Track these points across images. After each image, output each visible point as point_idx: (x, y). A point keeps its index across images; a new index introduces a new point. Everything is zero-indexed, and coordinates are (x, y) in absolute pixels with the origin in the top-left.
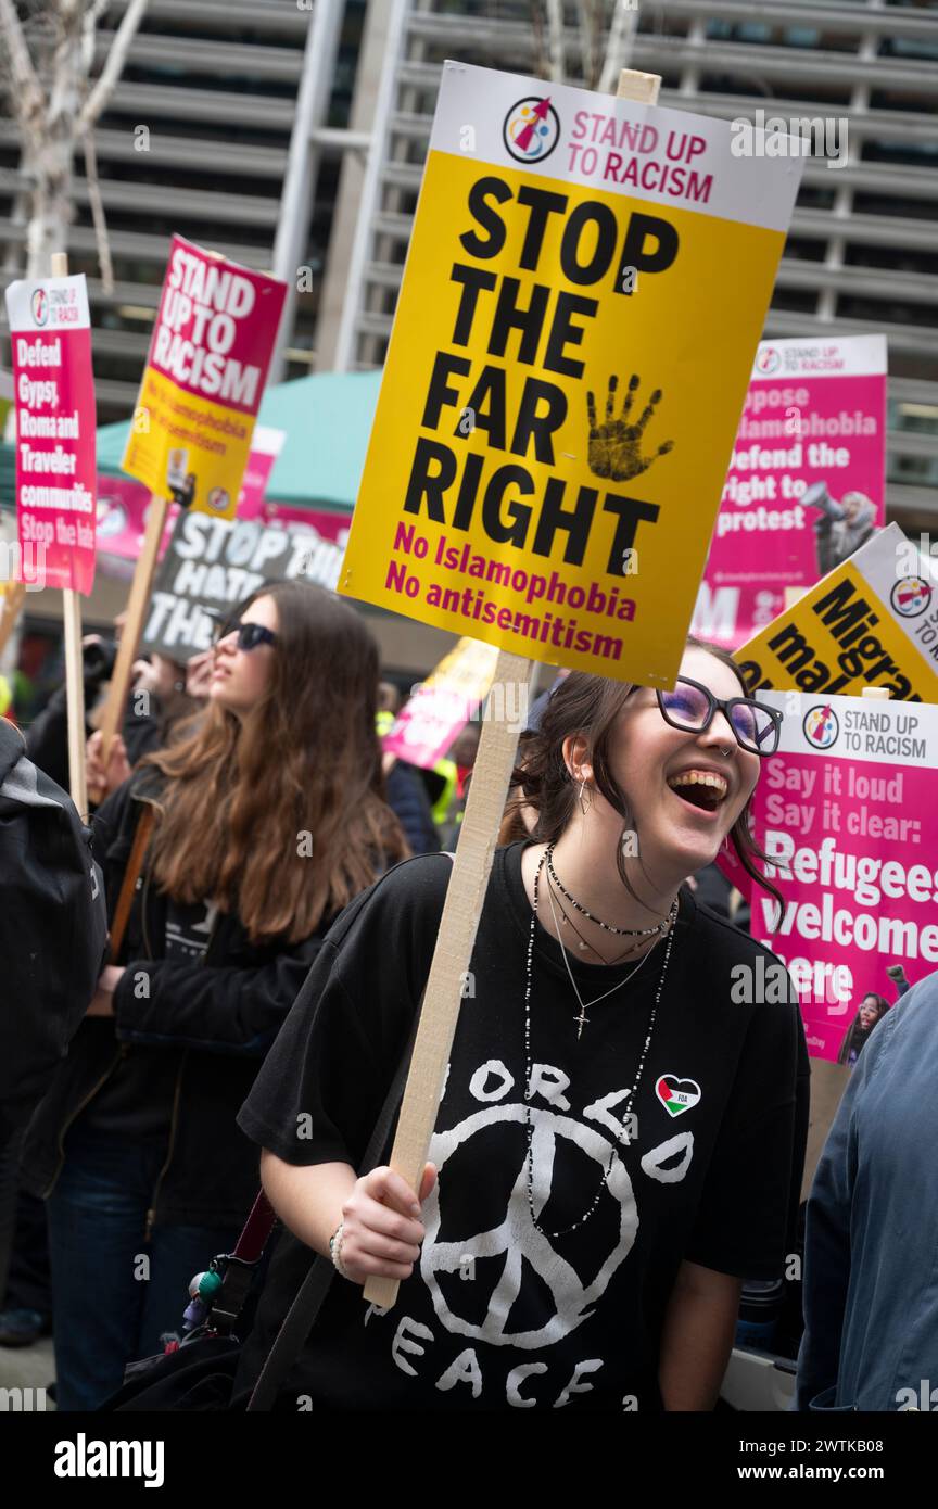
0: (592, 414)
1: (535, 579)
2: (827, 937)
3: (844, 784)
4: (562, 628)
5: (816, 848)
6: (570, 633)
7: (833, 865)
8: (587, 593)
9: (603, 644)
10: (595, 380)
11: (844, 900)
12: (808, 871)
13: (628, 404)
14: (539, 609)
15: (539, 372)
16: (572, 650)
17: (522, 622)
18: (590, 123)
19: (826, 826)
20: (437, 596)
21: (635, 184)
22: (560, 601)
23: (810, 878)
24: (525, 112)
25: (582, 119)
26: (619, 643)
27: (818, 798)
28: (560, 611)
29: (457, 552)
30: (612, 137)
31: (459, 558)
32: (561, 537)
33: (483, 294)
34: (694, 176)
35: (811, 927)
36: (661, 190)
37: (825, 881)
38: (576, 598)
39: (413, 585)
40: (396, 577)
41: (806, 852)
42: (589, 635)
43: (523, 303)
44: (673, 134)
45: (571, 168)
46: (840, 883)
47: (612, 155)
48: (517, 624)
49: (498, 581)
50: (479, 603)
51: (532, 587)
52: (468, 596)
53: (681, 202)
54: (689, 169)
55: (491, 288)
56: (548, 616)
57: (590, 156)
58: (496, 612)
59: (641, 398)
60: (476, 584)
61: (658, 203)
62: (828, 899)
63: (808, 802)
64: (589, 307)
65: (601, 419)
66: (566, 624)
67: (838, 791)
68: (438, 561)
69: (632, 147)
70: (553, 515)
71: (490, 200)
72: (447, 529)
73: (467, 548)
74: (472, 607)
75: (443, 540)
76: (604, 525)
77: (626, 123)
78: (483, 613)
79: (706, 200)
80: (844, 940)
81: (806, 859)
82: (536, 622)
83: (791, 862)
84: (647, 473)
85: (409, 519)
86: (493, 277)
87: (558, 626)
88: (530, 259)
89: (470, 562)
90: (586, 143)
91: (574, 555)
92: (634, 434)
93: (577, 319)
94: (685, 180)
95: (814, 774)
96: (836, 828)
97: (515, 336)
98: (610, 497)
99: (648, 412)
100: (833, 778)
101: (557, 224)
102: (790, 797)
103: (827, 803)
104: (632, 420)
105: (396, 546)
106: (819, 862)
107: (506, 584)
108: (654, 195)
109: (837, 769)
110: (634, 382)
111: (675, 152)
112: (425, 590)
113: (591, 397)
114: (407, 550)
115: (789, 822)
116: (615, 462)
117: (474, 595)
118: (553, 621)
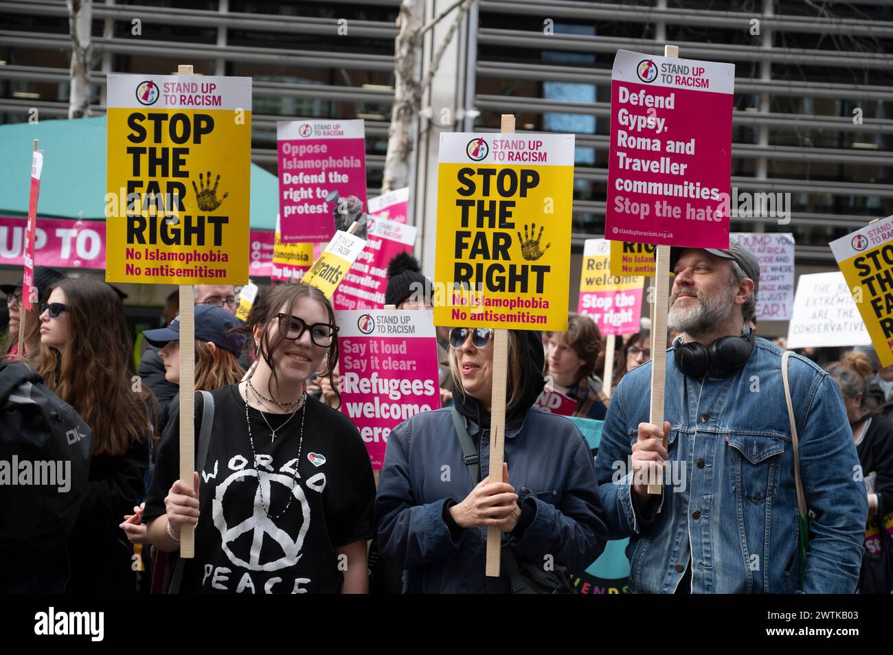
0: (196, 189)
1: (188, 254)
2: (378, 416)
3: (379, 348)
4: (202, 270)
5: (369, 377)
6: (206, 271)
7: (377, 384)
8: (209, 254)
9: (219, 273)
10: (194, 176)
11: (385, 399)
12: (366, 388)
13: (208, 183)
14: (192, 265)
15: (171, 179)
16: (208, 278)
17: (186, 272)
18: (170, 87)
19: (373, 367)
20: (149, 272)
21: (193, 104)
22: (199, 260)
23: (368, 391)
24: (144, 87)
25: (167, 85)
26: (225, 271)
27: (368, 355)
28: (200, 264)
29: (154, 253)
30: (180, 90)
31: (155, 255)
32: (194, 237)
33: (142, 156)
34: (214, 97)
35: (370, 412)
36: (203, 104)
37: (375, 391)
38: (205, 258)
39: (138, 270)
40: (130, 270)
41: (365, 380)
42: (213, 270)
43: (159, 155)
44: (203, 84)
45: (166, 104)
46: (382, 391)
47: (181, 96)
48: (184, 273)
49: (173, 259)
50: (167, 270)
51: (187, 258)
52: (162, 268)
53: (212, 107)
54: (211, 95)
55: (145, 153)
56: (196, 267)
57: (173, 98)
58: (175, 271)
59: (213, 179)
60: (164, 263)
61: (203, 109)
62: (377, 399)
63: (363, 358)
64: (186, 151)
65: (200, 190)
66: (203, 268)
67: (377, 352)
68: (147, 258)
69: (189, 92)
70: (189, 229)
71: (137, 121)
72: (148, 246)
73: (158, 250)
74: (164, 272)
75: (147, 250)
76: (209, 229)
77: (184, 84)
78: (169, 273)
79: (220, 105)
80: (386, 416)
81: (365, 383)
82: (192, 270)
83: (358, 386)
84: (221, 206)
85: (130, 246)
86: (145, 148)
87: (201, 270)
88: (158, 139)
89: (160, 255)
90: (170, 93)
91: (201, 242)
92: (213, 193)
93: (182, 157)
94: (211, 99)
95: (365, 345)
96: (378, 368)
97: (159, 168)
98: (209, 217)
99: (216, 184)
100: (374, 347)
101: (166, 125)
102: (355, 356)
103: (372, 357)
104: (211, 188)
105: (127, 258)
106: (371, 383)
107: (176, 259)
108: (201, 107)
109: (375, 342)
110: (209, 174)
111: (205, 90)
112: (143, 271)
113: (194, 183)
114: (132, 258)
115: (355, 368)
116: (208, 204)
117: (164, 267)
118: (198, 268)
